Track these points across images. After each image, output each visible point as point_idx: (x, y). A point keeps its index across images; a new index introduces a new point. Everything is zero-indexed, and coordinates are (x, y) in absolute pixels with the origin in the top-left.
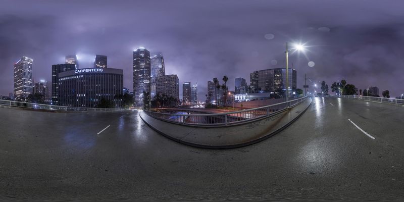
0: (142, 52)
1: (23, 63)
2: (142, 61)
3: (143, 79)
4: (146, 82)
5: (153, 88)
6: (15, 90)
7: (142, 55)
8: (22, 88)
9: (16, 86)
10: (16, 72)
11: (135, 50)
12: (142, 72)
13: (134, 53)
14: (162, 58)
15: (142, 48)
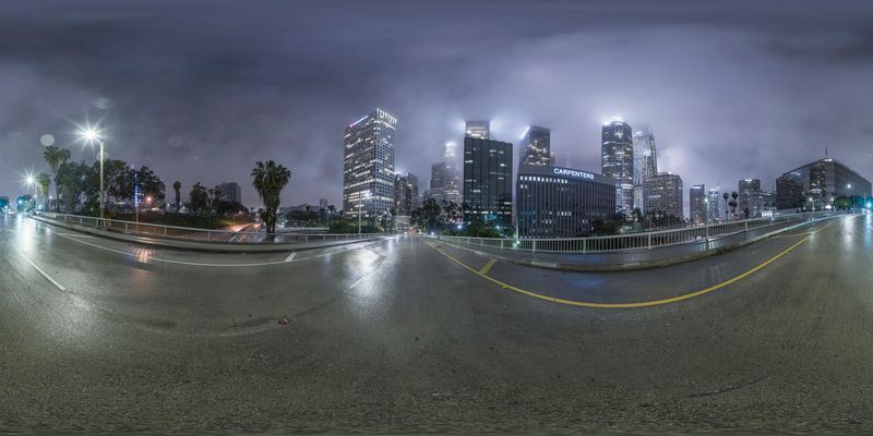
0: (618, 128)
1: (376, 125)
2: (619, 147)
3: (620, 182)
4: (626, 186)
5: (639, 195)
6: (348, 192)
7: (619, 135)
8: (372, 186)
9: (348, 179)
10: (349, 146)
11: (607, 123)
12: (619, 169)
13: (605, 129)
14: (651, 138)
15: (619, 119)
